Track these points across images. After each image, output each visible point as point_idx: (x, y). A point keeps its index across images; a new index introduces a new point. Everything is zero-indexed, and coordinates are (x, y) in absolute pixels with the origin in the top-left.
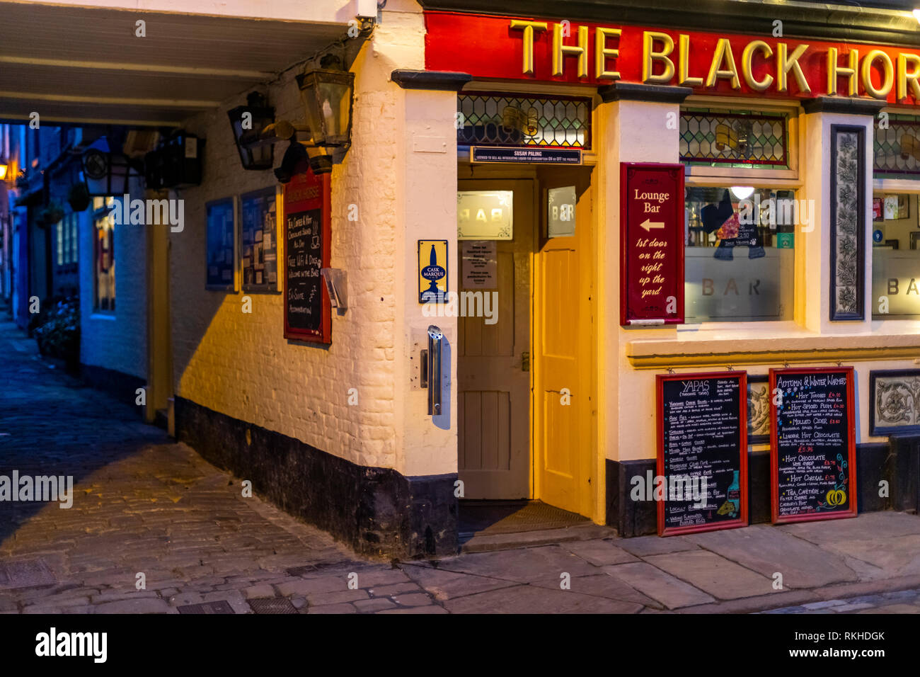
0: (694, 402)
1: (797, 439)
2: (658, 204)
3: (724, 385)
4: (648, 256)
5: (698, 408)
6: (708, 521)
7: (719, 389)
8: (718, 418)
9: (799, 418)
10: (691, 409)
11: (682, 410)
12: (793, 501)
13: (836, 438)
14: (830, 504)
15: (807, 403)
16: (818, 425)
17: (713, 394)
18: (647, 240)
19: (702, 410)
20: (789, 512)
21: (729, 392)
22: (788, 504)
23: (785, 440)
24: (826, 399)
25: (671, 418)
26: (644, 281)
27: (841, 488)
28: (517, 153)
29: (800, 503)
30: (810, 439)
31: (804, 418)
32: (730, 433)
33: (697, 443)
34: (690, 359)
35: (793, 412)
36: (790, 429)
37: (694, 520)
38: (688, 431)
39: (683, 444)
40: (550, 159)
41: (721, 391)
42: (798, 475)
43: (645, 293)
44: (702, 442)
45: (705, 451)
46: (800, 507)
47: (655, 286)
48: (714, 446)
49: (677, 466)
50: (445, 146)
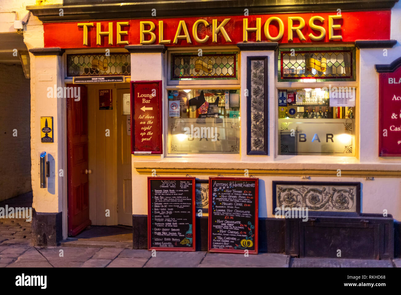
0: (168, 191)
1: (224, 212)
2: (150, 99)
3: (184, 183)
4: (144, 123)
5: (169, 193)
6: (175, 246)
7: (181, 185)
8: (180, 199)
9: (225, 202)
10: (166, 194)
11: (161, 194)
12: (221, 242)
13: (248, 213)
14: (243, 246)
15: (231, 195)
16: (237, 206)
17: (178, 187)
18: (144, 116)
19: (172, 194)
20: (218, 247)
21: (187, 187)
22: (218, 243)
23: (217, 212)
24: (242, 193)
25: (155, 197)
26: (142, 134)
27: (250, 239)
28: (93, 79)
29: (225, 244)
30: (232, 213)
31: (229, 202)
32: (187, 206)
33: (169, 209)
34: (165, 170)
35: (222, 199)
36: (220, 207)
37: (168, 245)
38: (164, 204)
39: (162, 210)
40: (109, 80)
41: (183, 186)
42: (224, 230)
43: (143, 140)
44: (172, 209)
45: (174, 214)
46: (225, 245)
47: (148, 137)
48: (178, 212)
49: (159, 219)
50: (52, 78)
